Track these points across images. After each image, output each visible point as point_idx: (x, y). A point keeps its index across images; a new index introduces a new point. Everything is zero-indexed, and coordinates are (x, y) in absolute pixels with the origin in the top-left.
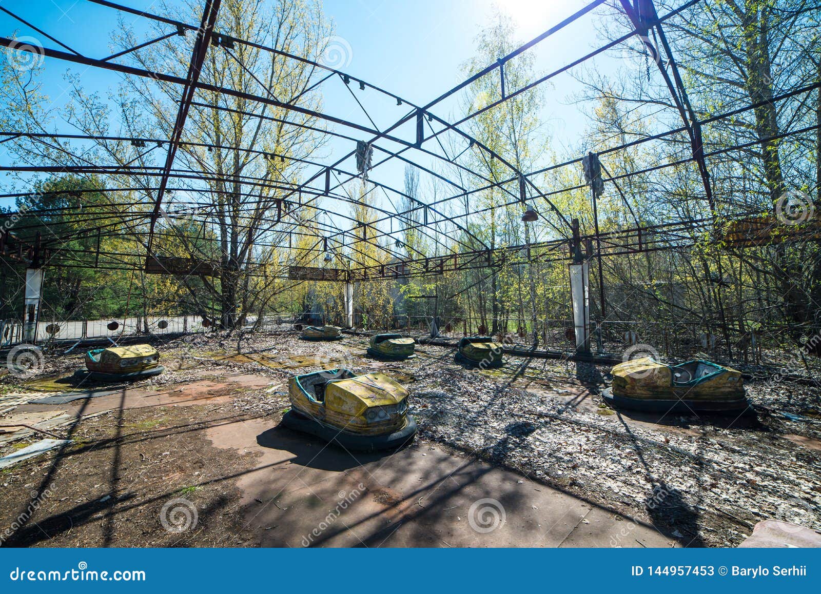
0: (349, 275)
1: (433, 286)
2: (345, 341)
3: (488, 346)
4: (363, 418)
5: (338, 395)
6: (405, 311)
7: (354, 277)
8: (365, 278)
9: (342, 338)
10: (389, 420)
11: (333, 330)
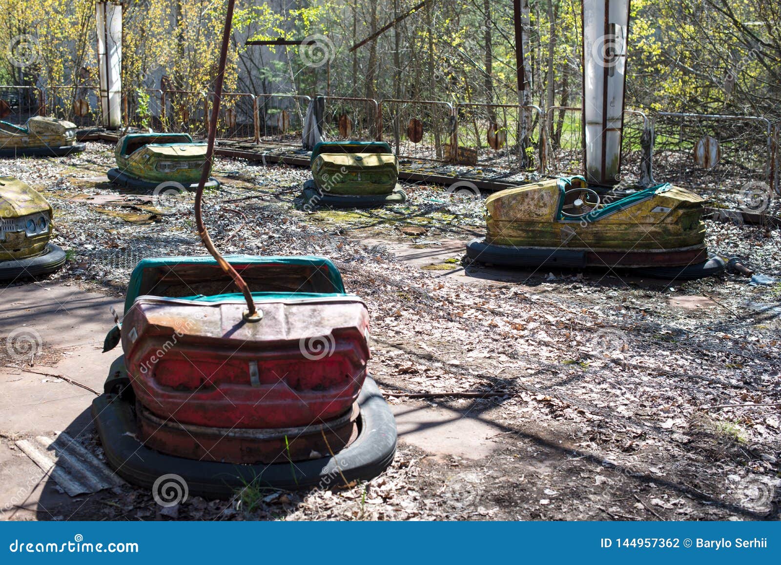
9: (74, 150)
11: (52, 130)
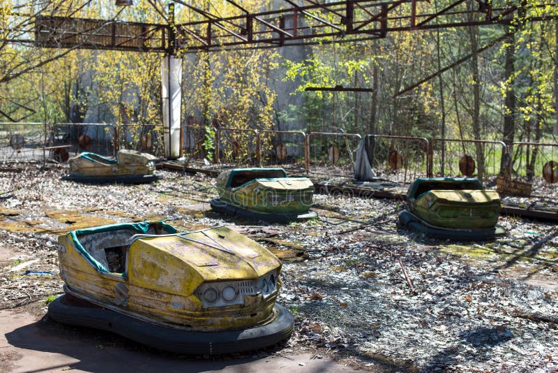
0: (172, 36)
1: (363, 64)
2: (163, 185)
3: (468, 196)
4: (194, 298)
5: (150, 259)
6: (303, 123)
7: (184, 42)
8: (209, 45)
9: (156, 179)
10: (242, 306)
11: (138, 161)
